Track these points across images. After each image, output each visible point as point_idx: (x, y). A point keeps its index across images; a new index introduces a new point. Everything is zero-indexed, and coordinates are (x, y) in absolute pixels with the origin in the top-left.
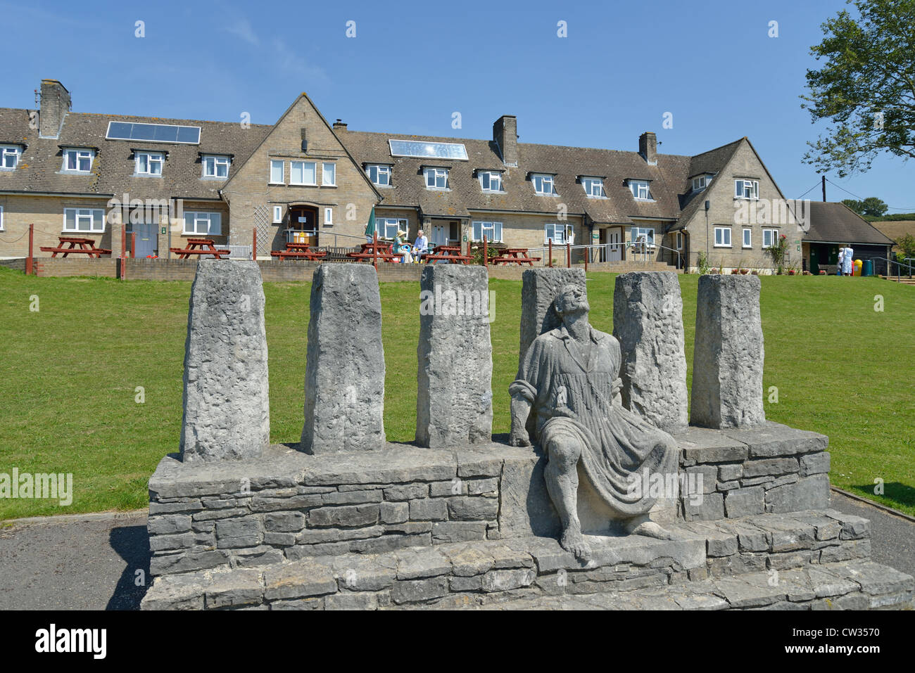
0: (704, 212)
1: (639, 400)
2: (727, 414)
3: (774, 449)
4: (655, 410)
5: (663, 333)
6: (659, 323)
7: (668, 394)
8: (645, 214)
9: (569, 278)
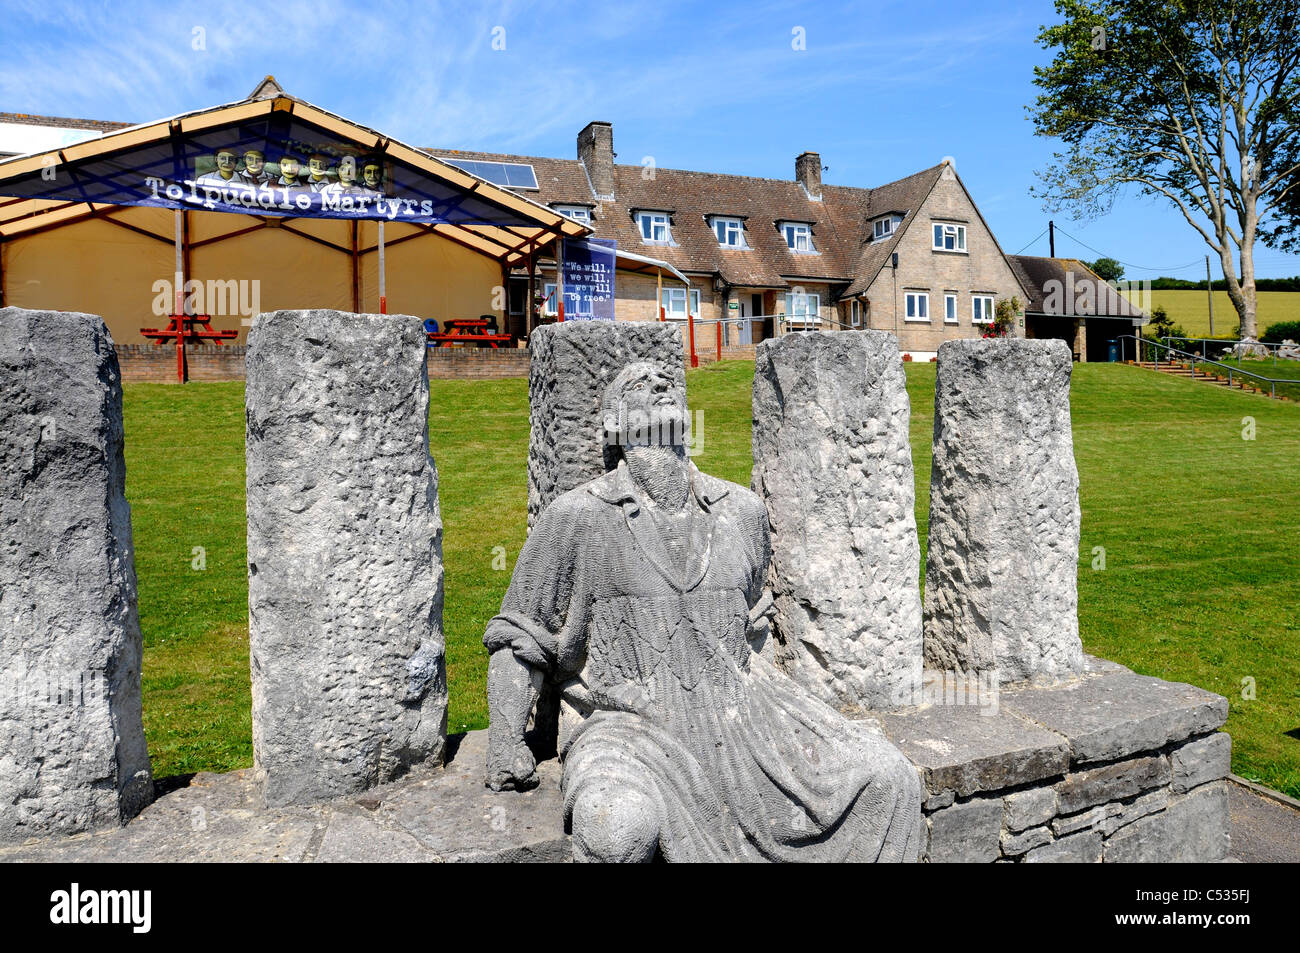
0: (890, 270)
1: (814, 636)
2: (1006, 654)
3: (1124, 742)
4: (852, 659)
5: (867, 474)
6: (859, 452)
7: (879, 617)
8: (804, 271)
9: (640, 346)
